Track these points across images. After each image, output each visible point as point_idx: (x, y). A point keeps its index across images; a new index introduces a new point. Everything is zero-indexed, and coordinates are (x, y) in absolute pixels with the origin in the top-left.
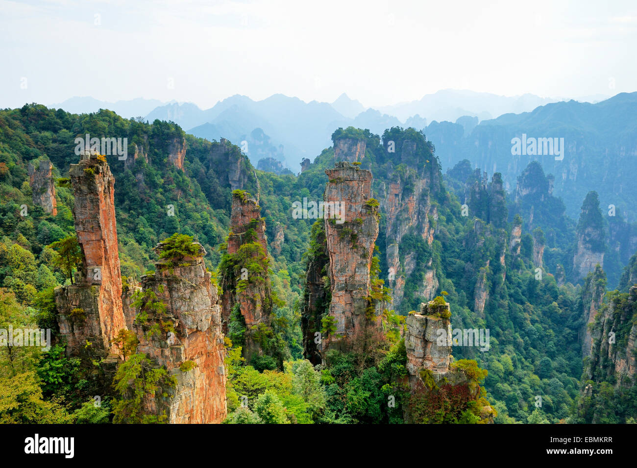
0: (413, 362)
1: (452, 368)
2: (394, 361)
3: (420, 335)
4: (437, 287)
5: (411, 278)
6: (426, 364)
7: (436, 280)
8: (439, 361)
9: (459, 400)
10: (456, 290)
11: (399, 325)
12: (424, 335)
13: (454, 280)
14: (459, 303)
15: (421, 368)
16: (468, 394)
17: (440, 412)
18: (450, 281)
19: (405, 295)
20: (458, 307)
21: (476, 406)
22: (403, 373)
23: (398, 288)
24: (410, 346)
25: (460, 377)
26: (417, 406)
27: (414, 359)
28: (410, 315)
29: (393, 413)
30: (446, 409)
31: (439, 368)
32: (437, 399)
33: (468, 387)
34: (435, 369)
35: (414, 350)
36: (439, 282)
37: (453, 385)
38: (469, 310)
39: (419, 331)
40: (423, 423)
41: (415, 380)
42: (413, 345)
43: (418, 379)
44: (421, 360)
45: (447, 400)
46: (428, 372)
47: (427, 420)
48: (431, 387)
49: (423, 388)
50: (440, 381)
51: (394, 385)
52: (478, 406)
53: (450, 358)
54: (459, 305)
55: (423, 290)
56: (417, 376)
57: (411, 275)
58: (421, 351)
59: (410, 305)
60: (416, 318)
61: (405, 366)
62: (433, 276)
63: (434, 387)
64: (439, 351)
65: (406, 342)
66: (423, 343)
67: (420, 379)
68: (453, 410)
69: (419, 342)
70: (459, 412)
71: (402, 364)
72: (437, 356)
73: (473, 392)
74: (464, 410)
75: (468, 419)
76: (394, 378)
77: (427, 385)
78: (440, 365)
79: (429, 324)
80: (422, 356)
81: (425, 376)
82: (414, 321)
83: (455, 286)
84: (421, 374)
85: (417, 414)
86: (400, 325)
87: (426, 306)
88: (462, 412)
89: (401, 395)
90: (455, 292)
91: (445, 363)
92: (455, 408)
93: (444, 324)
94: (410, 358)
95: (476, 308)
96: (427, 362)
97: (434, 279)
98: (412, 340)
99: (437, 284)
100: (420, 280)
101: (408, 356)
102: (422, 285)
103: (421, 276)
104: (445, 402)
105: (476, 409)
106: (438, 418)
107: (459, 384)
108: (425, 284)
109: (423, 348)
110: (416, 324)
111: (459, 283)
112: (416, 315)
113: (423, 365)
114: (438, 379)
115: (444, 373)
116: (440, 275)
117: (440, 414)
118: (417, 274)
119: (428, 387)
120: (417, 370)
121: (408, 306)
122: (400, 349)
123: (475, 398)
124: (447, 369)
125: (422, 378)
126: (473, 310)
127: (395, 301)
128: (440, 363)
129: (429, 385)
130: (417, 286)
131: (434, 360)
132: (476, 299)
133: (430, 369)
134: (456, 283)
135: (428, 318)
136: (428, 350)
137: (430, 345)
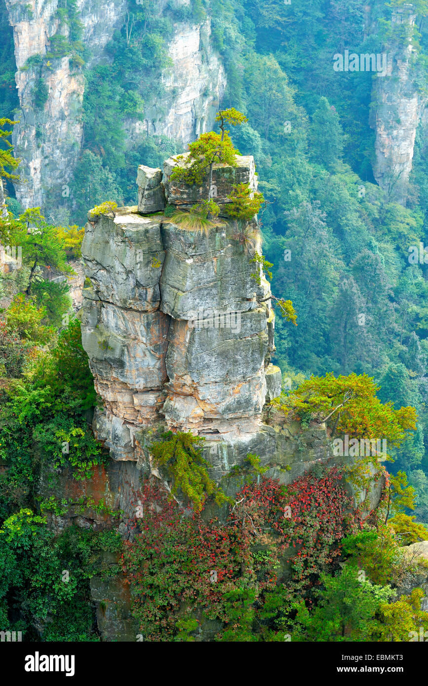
0: (123, 412)
1: (278, 417)
2: (44, 416)
3: (142, 298)
4: (218, 92)
5: (110, 63)
6: (173, 411)
7: (215, 61)
8: (225, 394)
9: (312, 533)
10: (297, 99)
11: (62, 264)
12: (159, 298)
13: (288, 58)
14: (313, 152)
15: (153, 429)
16: (347, 507)
17: (240, 590)
18: (271, 61)
19: (89, 138)
20: (309, 168)
21: (377, 549)
22: (86, 460)
23: (55, 113)
24: (105, 345)
25: (310, 445)
26: (149, 580)
27: (123, 398)
28: (96, 219)
29: (57, 617)
30: (263, 575)
31: (223, 421)
32: (226, 543)
33: (343, 480)
34: (212, 426)
35: (121, 364)
36: (229, 71)
37: (284, 479)
38: (356, 177)
39: (138, 285)
40: (178, 639)
41: (134, 480)
42: (117, 340)
43: (145, 476)
44: (151, 398)
45: (266, 539)
46: (185, 441)
47: (192, 624)
48: (199, 498)
49: (169, 508)
50: (234, 472)
51: (51, 511)
52: (385, 545)
53: (269, 379)
54: (311, 160)
55: (164, 113)
56: (140, 465)
57: (108, 50)
58: (151, 363)
59: (111, 177)
60: (120, 232)
61: (91, 430)
62: (201, 48)
63: (211, 499)
64: (223, 355)
65: (87, 332)
66: (155, 329)
67: (155, 472)
68: (290, 575)
69: (140, 327)
70: (314, 578)
71: (79, 424)
72: (215, 373)
73: (362, 496)
74: (334, 569)
75: (348, 601)
76: (52, 483)
77: (181, 493)
78: (228, 409)
79: (176, 248)
80: (156, 382)
81: (173, 461)
82: (115, 245)
83: (293, 82)
84: (158, 455)
85: (152, 608)
86: (72, 265)
87: (160, 176)
88: (324, 578)
89: (81, 545)
90: (293, 108)
91: (248, 401)
92: (299, 566)
93: (235, 243)
94: (109, 396)
95: (380, 167)
96: (177, 403)
97: (205, 60)
98: (112, 324)
99: (221, 79)
100: (147, 70)
101: (98, 389)
102: (155, 90)
103: (149, 49)
104: (258, 548)
105: (378, 558)
106: (232, 614)
107: (310, 474)
108: (168, 83)
109: (157, 348)
110: (121, 257)
111: (309, 70)
112: (118, 220)
113: (161, 417)
114: (226, 465)
115: (246, 439)
116: (228, 41)
117: (241, 598)
118: (136, 45)
119: (187, 501)
120: (138, 439)
121: (105, 184)
122: (62, 364)
123: (373, 521)
124: (259, 423)
125: (162, 470)
126: (368, 175)
127: (49, 165)
128: (229, 400)
129: (191, 492)
130: (136, 95)
131: (203, 392)
132: (381, 131)
133: (192, 430)
134: (297, 70)
135: (172, 225)
136: (178, 357)
137: (183, 337)
